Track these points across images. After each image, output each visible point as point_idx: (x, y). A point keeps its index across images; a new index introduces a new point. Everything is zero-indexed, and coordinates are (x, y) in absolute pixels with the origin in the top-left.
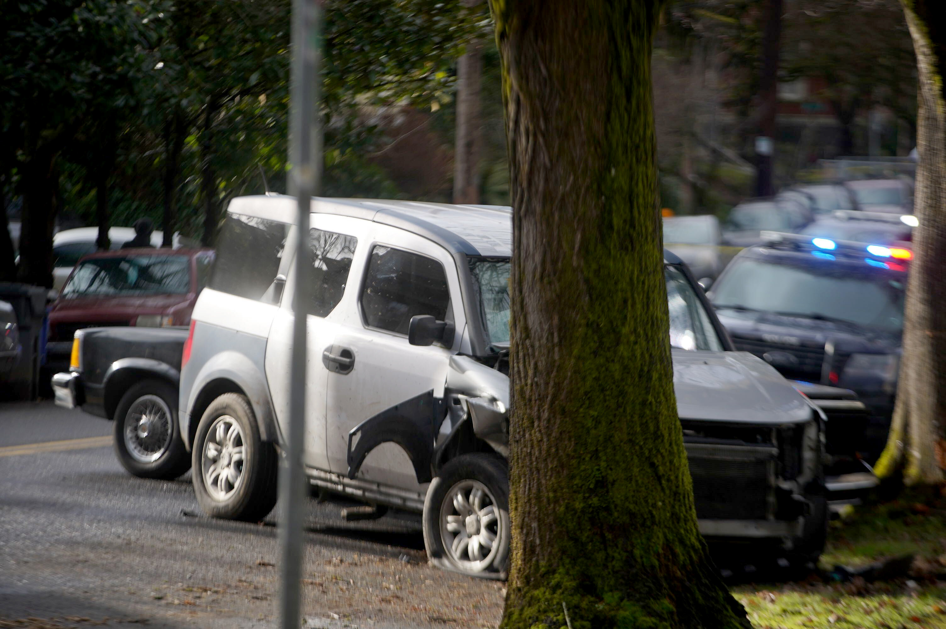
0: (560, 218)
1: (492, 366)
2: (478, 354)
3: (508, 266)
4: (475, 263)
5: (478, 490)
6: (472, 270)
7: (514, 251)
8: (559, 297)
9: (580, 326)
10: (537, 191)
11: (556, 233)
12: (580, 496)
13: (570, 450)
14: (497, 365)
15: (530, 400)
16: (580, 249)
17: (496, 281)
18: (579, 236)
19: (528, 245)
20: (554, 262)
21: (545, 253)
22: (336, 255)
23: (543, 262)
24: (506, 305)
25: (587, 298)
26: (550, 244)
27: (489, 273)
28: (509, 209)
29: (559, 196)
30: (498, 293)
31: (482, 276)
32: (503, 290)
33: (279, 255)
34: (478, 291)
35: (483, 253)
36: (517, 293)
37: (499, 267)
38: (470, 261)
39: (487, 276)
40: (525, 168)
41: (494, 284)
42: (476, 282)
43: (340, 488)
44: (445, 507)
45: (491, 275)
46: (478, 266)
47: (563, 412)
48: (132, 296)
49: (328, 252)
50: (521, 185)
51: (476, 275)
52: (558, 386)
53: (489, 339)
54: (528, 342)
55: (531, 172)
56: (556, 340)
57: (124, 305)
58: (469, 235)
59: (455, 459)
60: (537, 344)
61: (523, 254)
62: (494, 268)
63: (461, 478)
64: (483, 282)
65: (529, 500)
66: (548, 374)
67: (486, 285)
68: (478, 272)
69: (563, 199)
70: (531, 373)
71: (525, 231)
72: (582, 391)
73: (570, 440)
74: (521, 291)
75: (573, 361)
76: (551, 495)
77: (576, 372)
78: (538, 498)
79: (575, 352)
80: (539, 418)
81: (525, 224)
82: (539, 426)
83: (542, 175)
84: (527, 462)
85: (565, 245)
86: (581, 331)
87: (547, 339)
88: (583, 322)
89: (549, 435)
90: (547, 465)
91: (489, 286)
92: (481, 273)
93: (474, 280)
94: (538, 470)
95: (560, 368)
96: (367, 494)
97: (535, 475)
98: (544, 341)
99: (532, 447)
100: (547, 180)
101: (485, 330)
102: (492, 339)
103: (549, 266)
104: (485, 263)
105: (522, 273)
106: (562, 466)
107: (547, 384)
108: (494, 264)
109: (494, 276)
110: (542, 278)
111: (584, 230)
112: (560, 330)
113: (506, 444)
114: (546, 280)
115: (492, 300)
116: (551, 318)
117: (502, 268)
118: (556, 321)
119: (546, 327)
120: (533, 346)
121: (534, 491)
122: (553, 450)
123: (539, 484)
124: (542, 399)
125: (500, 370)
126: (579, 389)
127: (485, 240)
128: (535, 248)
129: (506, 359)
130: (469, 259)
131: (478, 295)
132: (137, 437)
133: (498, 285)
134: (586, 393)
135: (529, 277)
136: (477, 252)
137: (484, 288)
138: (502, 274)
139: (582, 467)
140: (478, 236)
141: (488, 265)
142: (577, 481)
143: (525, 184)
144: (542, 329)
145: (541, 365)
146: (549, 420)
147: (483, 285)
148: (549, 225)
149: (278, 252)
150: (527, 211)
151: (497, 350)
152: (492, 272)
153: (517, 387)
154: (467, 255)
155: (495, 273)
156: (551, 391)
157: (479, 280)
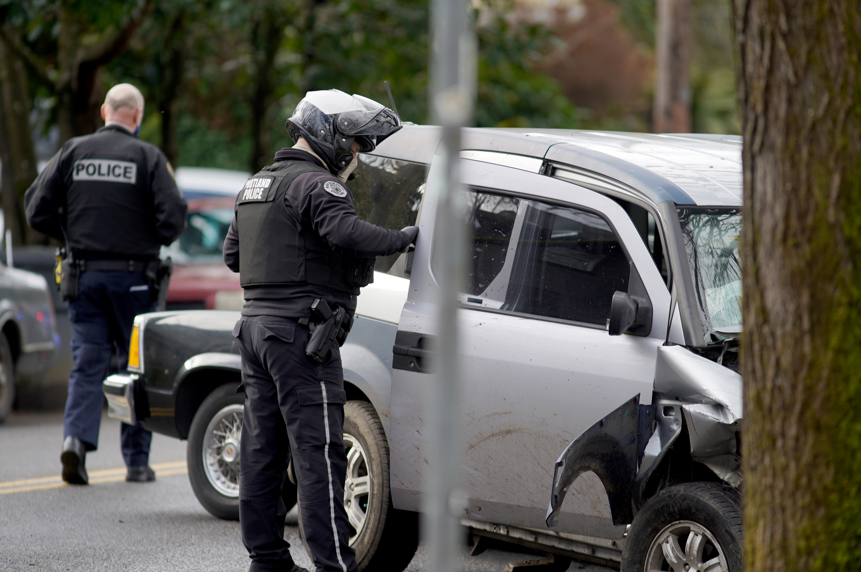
0: (811, 154)
1: (715, 360)
2: (695, 344)
3: (736, 219)
4: (687, 216)
5: (696, 535)
6: (683, 225)
7: (745, 199)
8: (810, 264)
9: (840, 305)
10: (777, 117)
11: (803, 176)
12: (844, 545)
13: (828, 480)
14: (721, 358)
15: (770, 410)
16: (839, 197)
17: (717, 241)
18: (836, 180)
19: (765, 194)
20: (802, 216)
21: (788, 205)
22: (493, 207)
23: (787, 217)
24: (732, 274)
25: (849, 267)
26: (795, 190)
27: (708, 228)
28: (737, 140)
29: (809, 123)
30: (721, 256)
31: (698, 233)
32: (727, 253)
33: (414, 208)
34: (693, 255)
35: (700, 202)
36: (750, 260)
37: (722, 220)
38: (680, 214)
39: (705, 233)
40: (759, 84)
41: (715, 245)
42: (690, 243)
43: (503, 532)
44: (650, 560)
45: (711, 232)
46: (692, 220)
47: (818, 427)
48: (208, 265)
49: (483, 202)
50: (754, 108)
51: (689, 232)
52: (809, 390)
53: (709, 323)
54: (766, 330)
55: (767, 89)
56: (806, 324)
57: (198, 278)
58: (679, 176)
59: (663, 491)
60: (779, 332)
61: (758, 206)
62: (714, 223)
63: (673, 517)
64: (700, 242)
65: (771, 552)
66: (796, 373)
67: (705, 245)
68: (692, 228)
69: (814, 127)
70: (771, 372)
71: (759, 174)
72: (844, 397)
73: (827, 465)
74: (755, 258)
75: (830, 355)
76: (802, 544)
77: (836, 369)
78: (784, 548)
79: (834, 341)
80: (783, 435)
81: (760, 163)
82: (784, 446)
83: (784, 95)
84: (768, 496)
85: (817, 193)
86: (841, 313)
87: (794, 325)
88: (844, 300)
89: (798, 460)
90: (795, 503)
91: (707, 247)
92: (697, 230)
93: (686, 240)
94: (783, 509)
95: (812, 366)
96: (541, 541)
97: (779, 515)
98: (789, 327)
99: (774, 476)
100: (790, 101)
101: (703, 310)
102: (714, 323)
103: (794, 222)
104: (702, 216)
105: (756, 232)
106: (817, 503)
107: (794, 387)
108: (714, 216)
109: (715, 234)
110: (785, 239)
111: (843, 172)
112: (812, 311)
113: (737, 469)
114: (791, 242)
115: (713, 267)
116: (798, 295)
117: (725, 221)
118: (805, 298)
119: (791, 307)
120: (773, 334)
121: (778, 537)
122: (804, 481)
123: (785, 530)
124: (787, 408)
125: (725, 364)
126: (838, 395)
127: (702, 183)
128: (775, 196)
129: (733, 350)
130: (679, 210)
131: (692, 260)
132: (222, 463)
133: (721, 246)
134: (850, 400)
135: (766, 238)
136: (690, 199)
137: (700, 250)
138: (726, 230)
139: (846, 505)
140: (691, 178)
141: (707, 218)
142: (838, 524)
143: (760, 108)
144: (786, 311)
145: (786, 361)
146: (797, 439)
147: (700, 246)
148: (794, 165)
149: (413, 203)
150: (762, 144)
151: (720, 338)
152: (712, 226)
153: (752, 393)
154: (676, 204)
155: (716, 230)
156: (800, 397)
157: (694, 240)
